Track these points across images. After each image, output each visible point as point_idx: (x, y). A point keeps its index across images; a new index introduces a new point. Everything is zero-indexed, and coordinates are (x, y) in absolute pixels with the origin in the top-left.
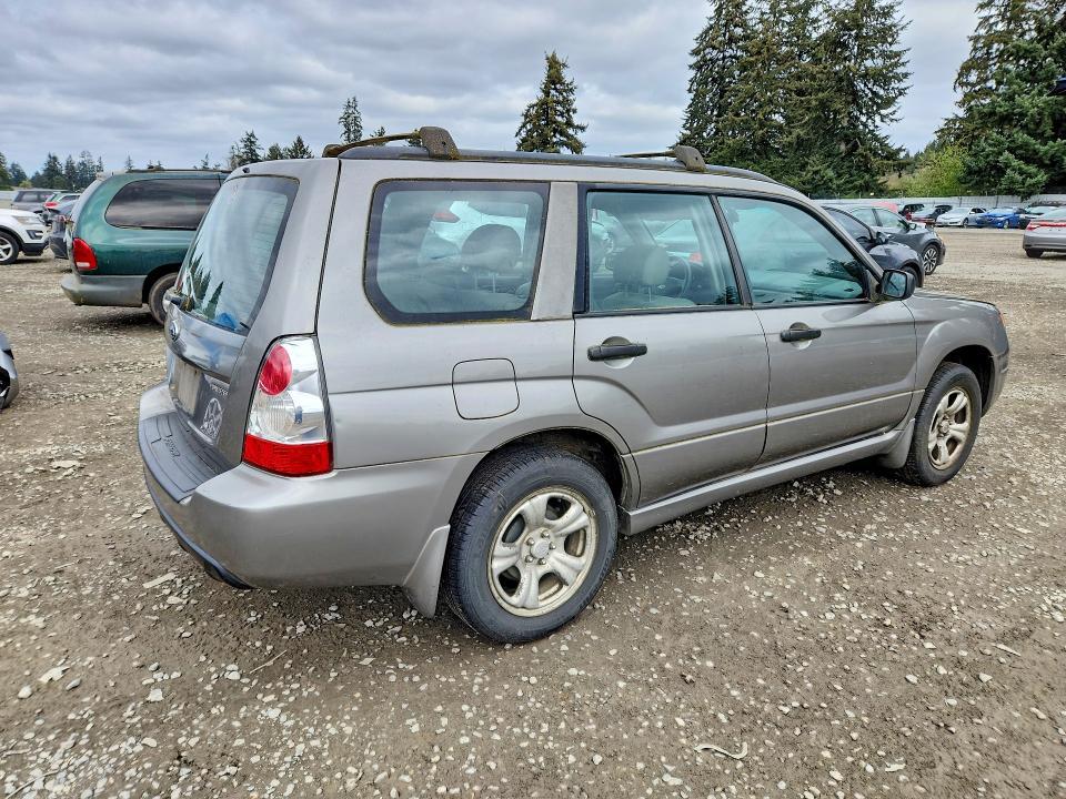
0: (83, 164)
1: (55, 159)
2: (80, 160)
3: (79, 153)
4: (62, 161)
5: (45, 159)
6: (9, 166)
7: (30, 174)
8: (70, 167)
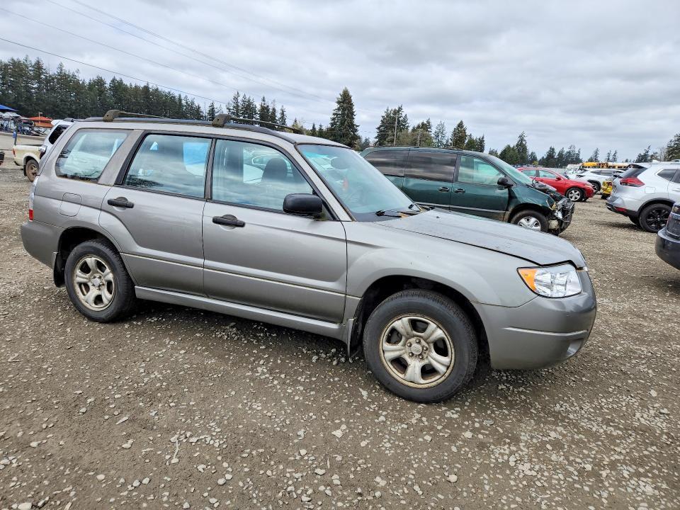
0: (569, 152)
1: (553, 149)
2: (568, 150)
3: (569, 146)
4: (557, 151)
5: (548, 149)
6: (530, 153)
7: (539, 158)
8: (561, 154)
